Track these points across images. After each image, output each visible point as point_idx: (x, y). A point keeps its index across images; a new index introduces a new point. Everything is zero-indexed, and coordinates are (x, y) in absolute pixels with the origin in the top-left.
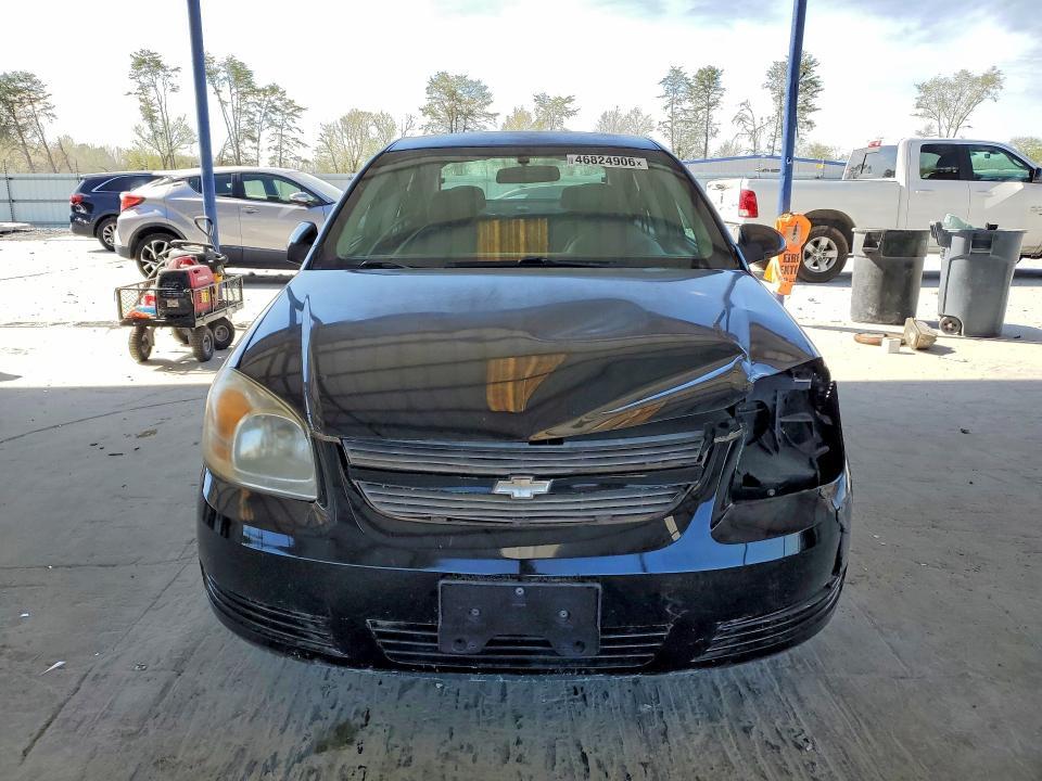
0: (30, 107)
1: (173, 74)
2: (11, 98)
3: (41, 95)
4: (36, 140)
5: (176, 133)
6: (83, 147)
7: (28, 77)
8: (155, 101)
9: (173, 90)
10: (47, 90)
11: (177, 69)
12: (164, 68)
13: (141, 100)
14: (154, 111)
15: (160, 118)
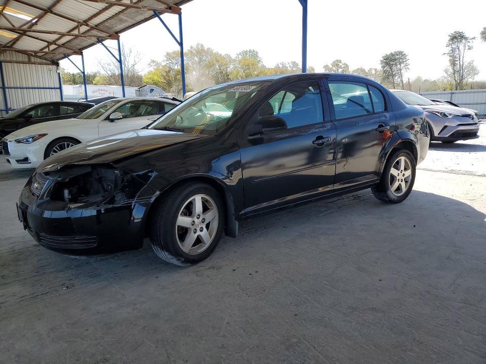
0: (399, 66)
1: (471, 41)
2: (392, 63)
3: (405, 60)
4: (399, 80)
5: (466, 71)
6: (426, 81)
7: (401, 53)
8: (458, 56)
9: (469, 49)
10: (407, 58)
11: (474, 38)
12: (466, 39)
13: (450, 56)
14: (456, 61)
15: (459, 64)
